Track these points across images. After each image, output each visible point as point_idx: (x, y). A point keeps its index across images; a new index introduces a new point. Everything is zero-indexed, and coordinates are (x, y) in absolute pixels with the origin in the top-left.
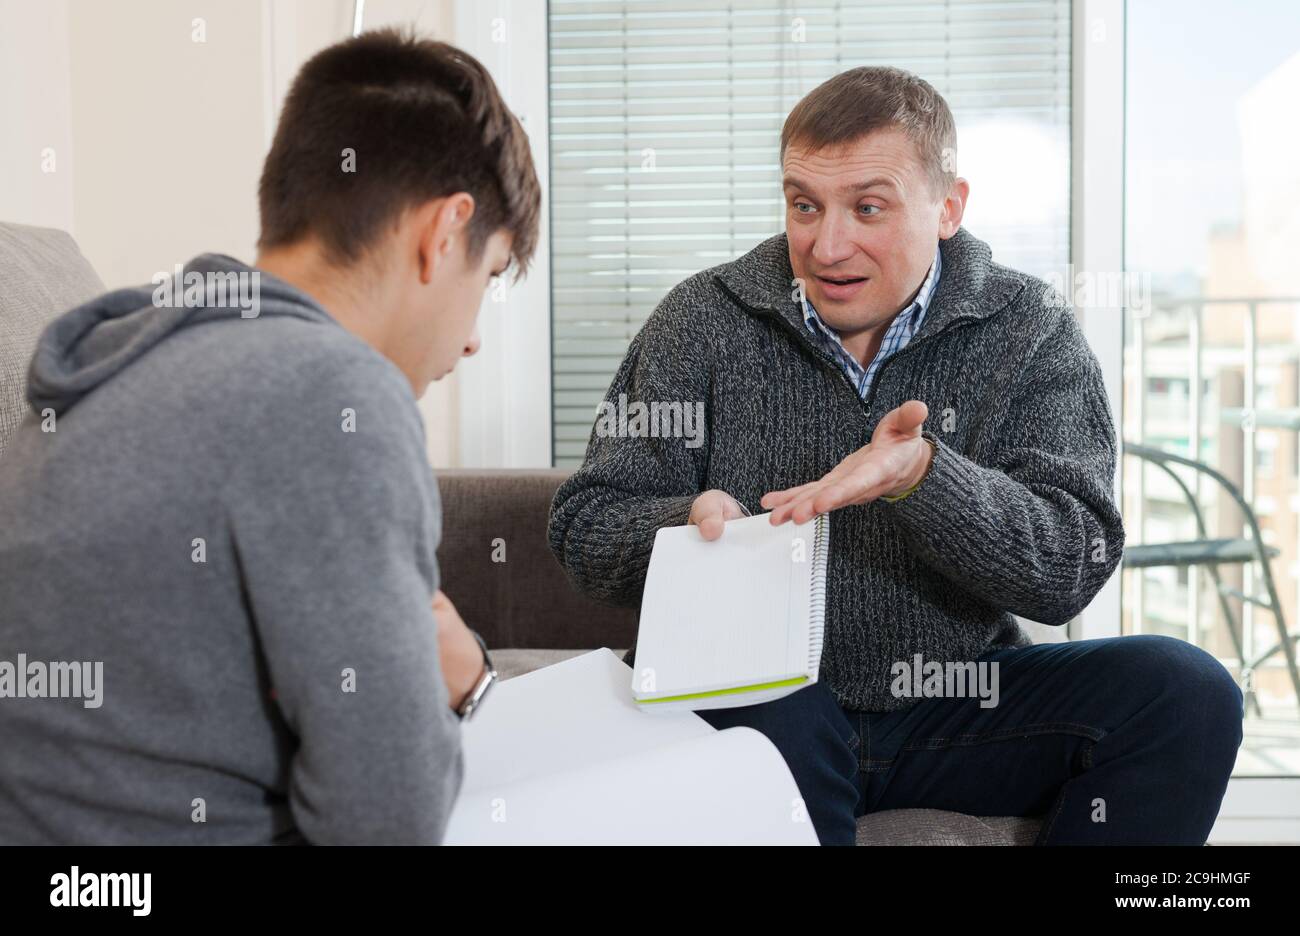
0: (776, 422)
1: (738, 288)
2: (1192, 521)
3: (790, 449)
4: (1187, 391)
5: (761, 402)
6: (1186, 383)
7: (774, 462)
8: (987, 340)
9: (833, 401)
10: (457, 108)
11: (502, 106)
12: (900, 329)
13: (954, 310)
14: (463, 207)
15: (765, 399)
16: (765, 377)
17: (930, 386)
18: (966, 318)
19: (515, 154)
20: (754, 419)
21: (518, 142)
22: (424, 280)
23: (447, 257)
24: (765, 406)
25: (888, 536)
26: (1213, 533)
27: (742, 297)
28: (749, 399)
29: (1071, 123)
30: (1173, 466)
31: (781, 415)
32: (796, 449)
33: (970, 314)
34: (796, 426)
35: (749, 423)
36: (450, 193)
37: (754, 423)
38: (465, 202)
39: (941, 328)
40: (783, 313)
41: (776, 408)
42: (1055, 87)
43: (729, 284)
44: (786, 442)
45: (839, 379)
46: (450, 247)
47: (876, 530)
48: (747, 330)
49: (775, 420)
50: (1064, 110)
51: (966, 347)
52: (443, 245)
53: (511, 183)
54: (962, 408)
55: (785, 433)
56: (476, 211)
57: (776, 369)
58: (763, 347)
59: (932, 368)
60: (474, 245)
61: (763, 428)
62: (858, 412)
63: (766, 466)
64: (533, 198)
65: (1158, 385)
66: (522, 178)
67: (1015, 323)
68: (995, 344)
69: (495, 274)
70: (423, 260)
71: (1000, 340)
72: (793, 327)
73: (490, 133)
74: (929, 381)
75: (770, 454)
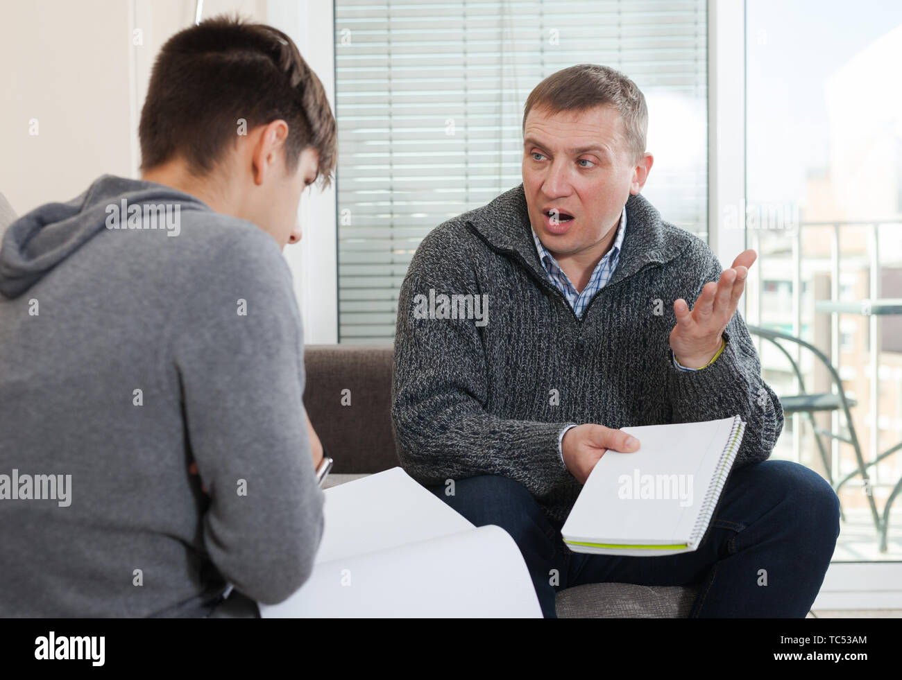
0: (519, 332)
1: (486, 232)
2: (796, 380)
3: (528, 351)
4: (791, 290)
5: (508, 317)
6: (790, 285)
7: (517, 361)
8: (666, 279)
9: (555, 319)
10: (271, 63)
11: (302, 61)
12: (603, 266)
13: (645, 257)
14: (281, 131)
15: (511, 315)
16: (512, 298)
17: (628, 312)
18: (654, 263)
19: (314, 93)
20: (503, 329)
21: (317, 86)
22: (257, 182)
23: (272, 167)
24: (511, 320)
25: (596, 419)
26: (810, 390)
27: (489, 239)
28: (500, 314)
29: (708, 97)
30: (780, 341)
31: (523, 326)
32: (533, 351)
33: (656, 260)
34: (533, 334)
35: (500, 332)
36: (269, 121)
37: (503, 332)
38: (281, 126)
39: (637, 270)
40: (522, 254)
41: (519, 321)
42: (696, 72)
43: (479, 228)
44: (527, 346)
45: (561, 302)
46: (274, 159)
47: (588, 414)
48: (497, 263)
49: (518, 330)
50: (703, 87)
51: (651, 283)
52: (269, 158)
53: (313, 113)
54: (651, 329)
55: (526, 339)
56: (289, 133)
57: (518, 292)
58: (508, 276)
59: (627, 299)
60: (291, 159)
61: (509, 337)
62: (574, 327)
63: (511, 364)
64: (329, 127)
65: (770, 286)
66: (321, 111)
67: (684, 265)
68: (672, 281)
69: (308, 182)
70: (255, 169)
71: (675, 278)
72: (528, 265)
73: (295, 80)
74: (627, 309)
75: (514, 356)
